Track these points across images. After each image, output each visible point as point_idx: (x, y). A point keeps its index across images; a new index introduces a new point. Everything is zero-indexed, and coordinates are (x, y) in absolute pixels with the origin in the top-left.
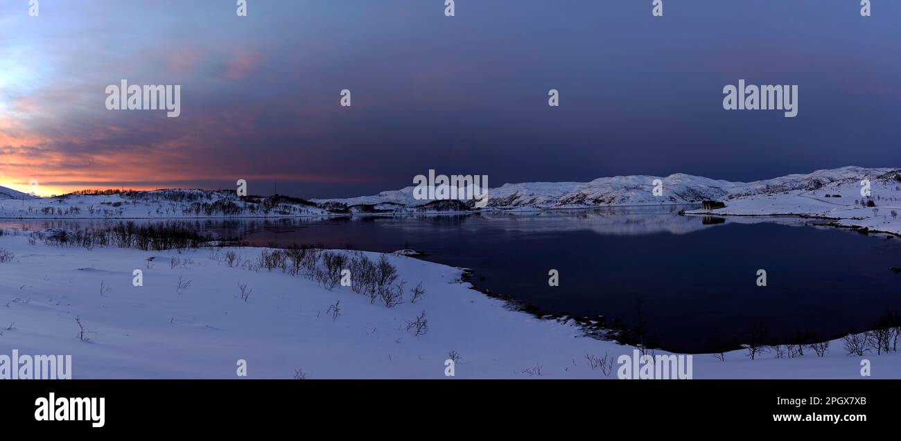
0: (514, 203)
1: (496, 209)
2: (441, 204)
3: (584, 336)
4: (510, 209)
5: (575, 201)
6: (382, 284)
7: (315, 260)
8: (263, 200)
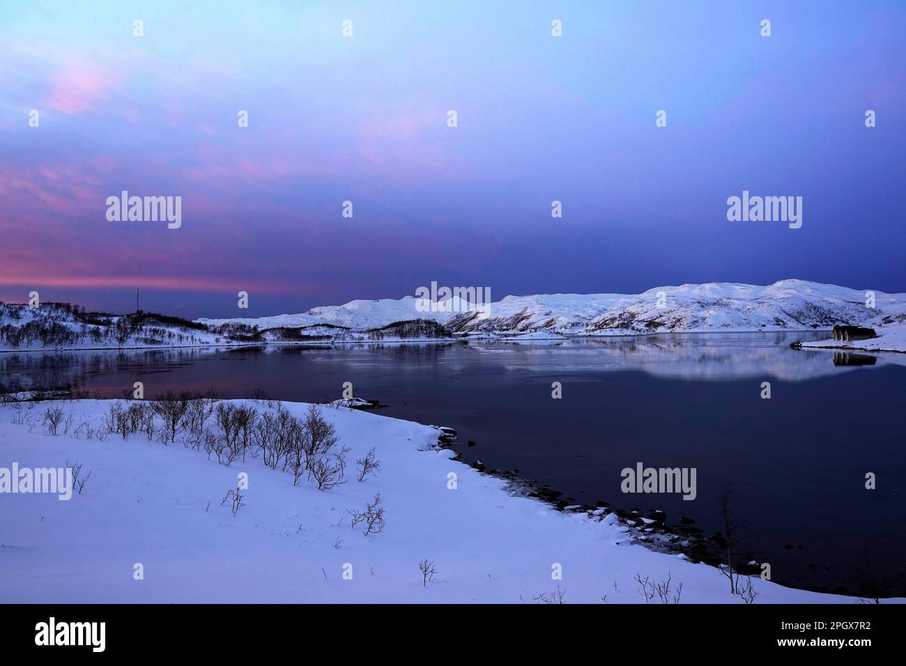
0: (520, 326)
1: (492, 336)
2: (407, 327)
3: (632, 543)
4: (514, 335)
5: (616, 323)
6: (311, 453)
7: (203, 417)
8: (115, 320)
